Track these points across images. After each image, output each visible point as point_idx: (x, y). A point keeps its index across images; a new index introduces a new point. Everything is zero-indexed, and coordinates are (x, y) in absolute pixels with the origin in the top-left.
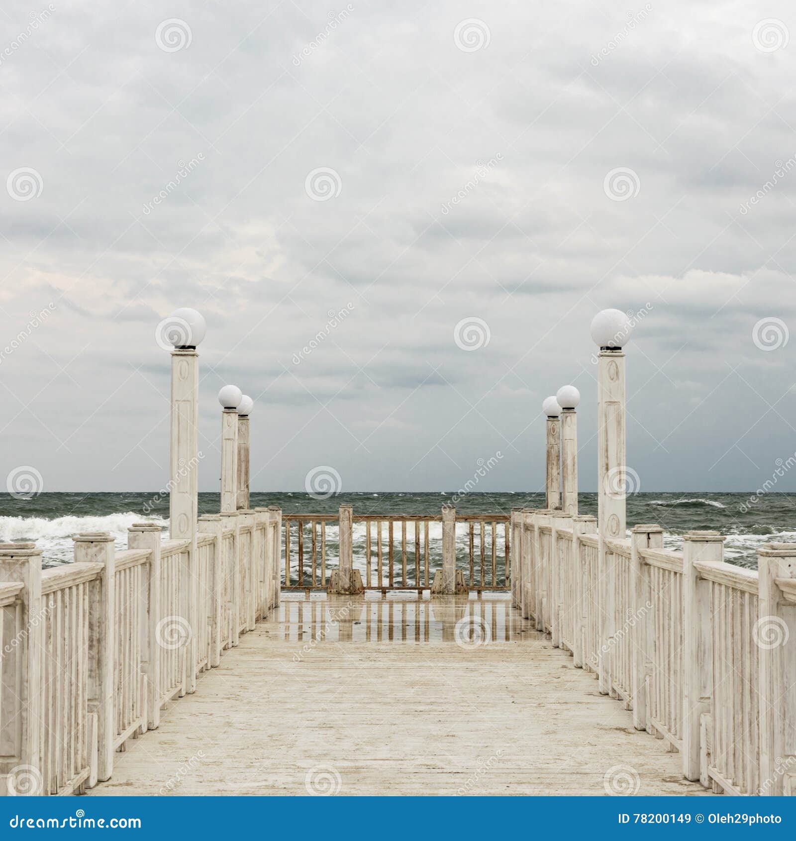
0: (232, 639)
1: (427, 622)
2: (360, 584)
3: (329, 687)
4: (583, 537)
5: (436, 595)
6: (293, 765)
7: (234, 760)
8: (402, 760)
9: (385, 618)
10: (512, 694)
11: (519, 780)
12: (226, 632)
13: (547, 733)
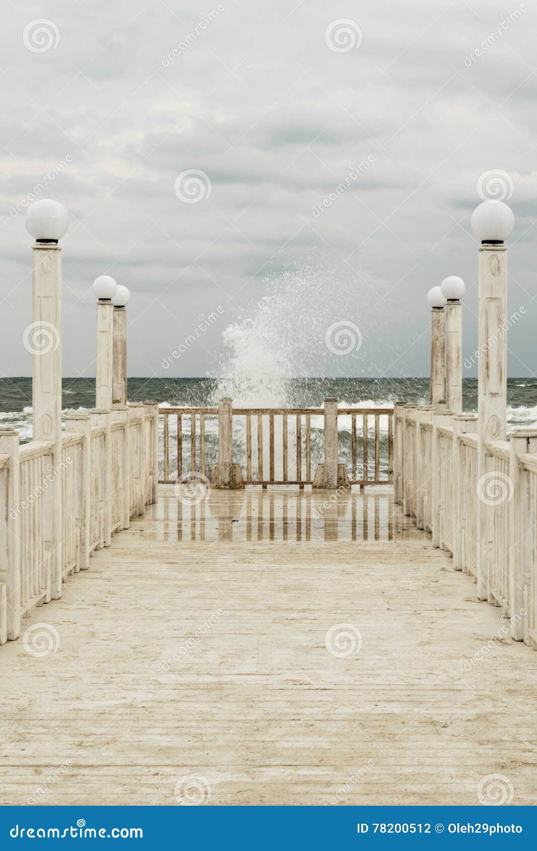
0: (104, 539)
1: (309, 520)
2: (240, 479)
3: (200, 592)
4: (463, 437)
5: (318, 490)
6: (155, 681)
7: (94, 675)
8: (268, 675)
9: (266, 515)
10: (387, 600)
11: (389, 697)
12: (97, 533)
13: (422, 644)
